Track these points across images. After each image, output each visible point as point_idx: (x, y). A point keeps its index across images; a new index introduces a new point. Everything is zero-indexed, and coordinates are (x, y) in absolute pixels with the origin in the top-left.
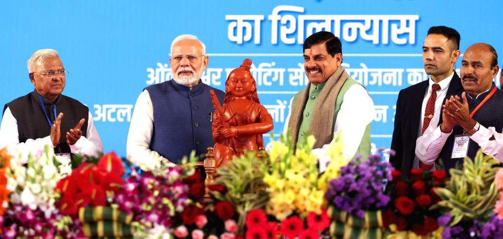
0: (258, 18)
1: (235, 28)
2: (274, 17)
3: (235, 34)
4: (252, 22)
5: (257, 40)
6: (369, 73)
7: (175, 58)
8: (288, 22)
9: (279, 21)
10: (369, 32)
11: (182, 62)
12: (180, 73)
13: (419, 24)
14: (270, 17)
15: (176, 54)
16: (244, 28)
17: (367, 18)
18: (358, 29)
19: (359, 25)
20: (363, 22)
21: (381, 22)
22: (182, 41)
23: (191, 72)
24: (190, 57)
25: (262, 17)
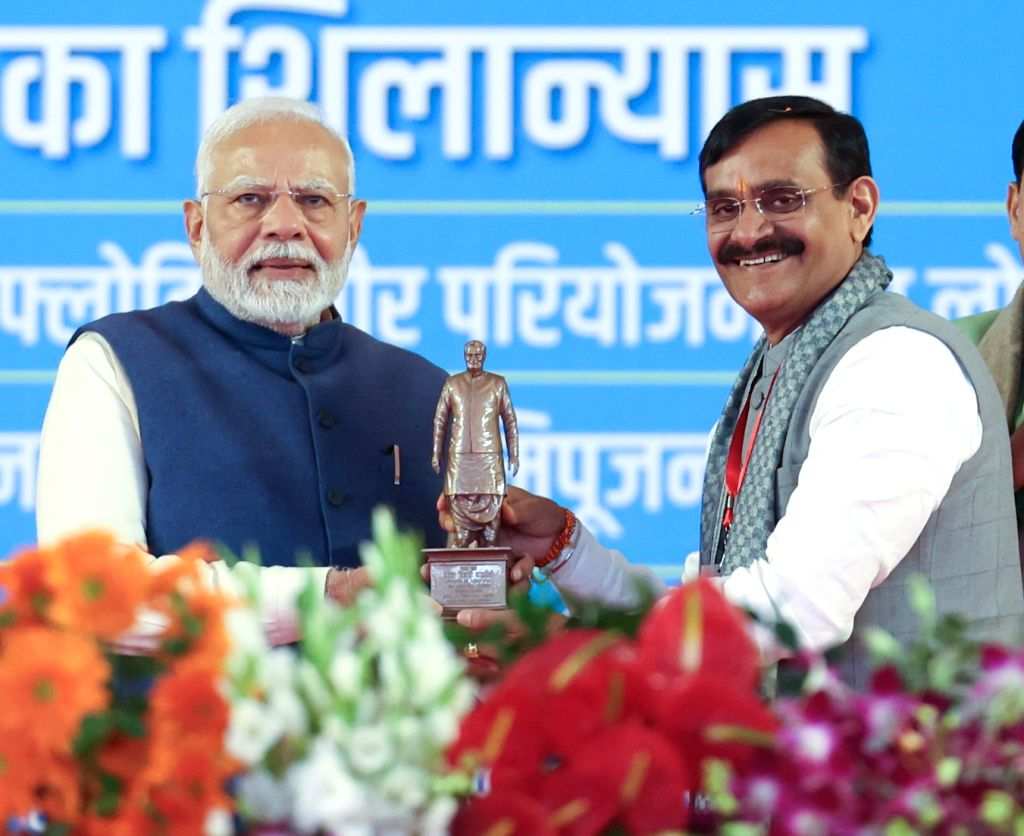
0: (138, 43)
1: (35, 89)
2: (211, 38)
3: (34, 111)
4: (110, 58)
5: (134, 140)
6: (646, 291)
7: (238, 199)
8: (276, 60)
9: (234, 57)
10: (643, 102)
11: (272, 219)
12: (257, 267)
13: (868, 71)
14: (193, 38)
15: (241, 182)
16: (76, 89)
17: (634, 42)
18: (594, 94)
19: (599, 73)
20: (613, 58)
21: (694, 59)
22: (268, 124)
23: (309, 266)
24: (308, 199)
25: (155, 37)
